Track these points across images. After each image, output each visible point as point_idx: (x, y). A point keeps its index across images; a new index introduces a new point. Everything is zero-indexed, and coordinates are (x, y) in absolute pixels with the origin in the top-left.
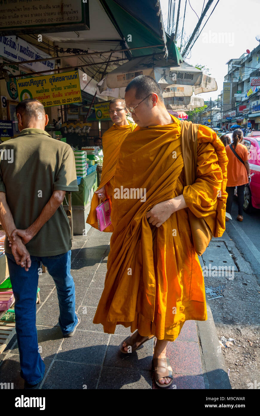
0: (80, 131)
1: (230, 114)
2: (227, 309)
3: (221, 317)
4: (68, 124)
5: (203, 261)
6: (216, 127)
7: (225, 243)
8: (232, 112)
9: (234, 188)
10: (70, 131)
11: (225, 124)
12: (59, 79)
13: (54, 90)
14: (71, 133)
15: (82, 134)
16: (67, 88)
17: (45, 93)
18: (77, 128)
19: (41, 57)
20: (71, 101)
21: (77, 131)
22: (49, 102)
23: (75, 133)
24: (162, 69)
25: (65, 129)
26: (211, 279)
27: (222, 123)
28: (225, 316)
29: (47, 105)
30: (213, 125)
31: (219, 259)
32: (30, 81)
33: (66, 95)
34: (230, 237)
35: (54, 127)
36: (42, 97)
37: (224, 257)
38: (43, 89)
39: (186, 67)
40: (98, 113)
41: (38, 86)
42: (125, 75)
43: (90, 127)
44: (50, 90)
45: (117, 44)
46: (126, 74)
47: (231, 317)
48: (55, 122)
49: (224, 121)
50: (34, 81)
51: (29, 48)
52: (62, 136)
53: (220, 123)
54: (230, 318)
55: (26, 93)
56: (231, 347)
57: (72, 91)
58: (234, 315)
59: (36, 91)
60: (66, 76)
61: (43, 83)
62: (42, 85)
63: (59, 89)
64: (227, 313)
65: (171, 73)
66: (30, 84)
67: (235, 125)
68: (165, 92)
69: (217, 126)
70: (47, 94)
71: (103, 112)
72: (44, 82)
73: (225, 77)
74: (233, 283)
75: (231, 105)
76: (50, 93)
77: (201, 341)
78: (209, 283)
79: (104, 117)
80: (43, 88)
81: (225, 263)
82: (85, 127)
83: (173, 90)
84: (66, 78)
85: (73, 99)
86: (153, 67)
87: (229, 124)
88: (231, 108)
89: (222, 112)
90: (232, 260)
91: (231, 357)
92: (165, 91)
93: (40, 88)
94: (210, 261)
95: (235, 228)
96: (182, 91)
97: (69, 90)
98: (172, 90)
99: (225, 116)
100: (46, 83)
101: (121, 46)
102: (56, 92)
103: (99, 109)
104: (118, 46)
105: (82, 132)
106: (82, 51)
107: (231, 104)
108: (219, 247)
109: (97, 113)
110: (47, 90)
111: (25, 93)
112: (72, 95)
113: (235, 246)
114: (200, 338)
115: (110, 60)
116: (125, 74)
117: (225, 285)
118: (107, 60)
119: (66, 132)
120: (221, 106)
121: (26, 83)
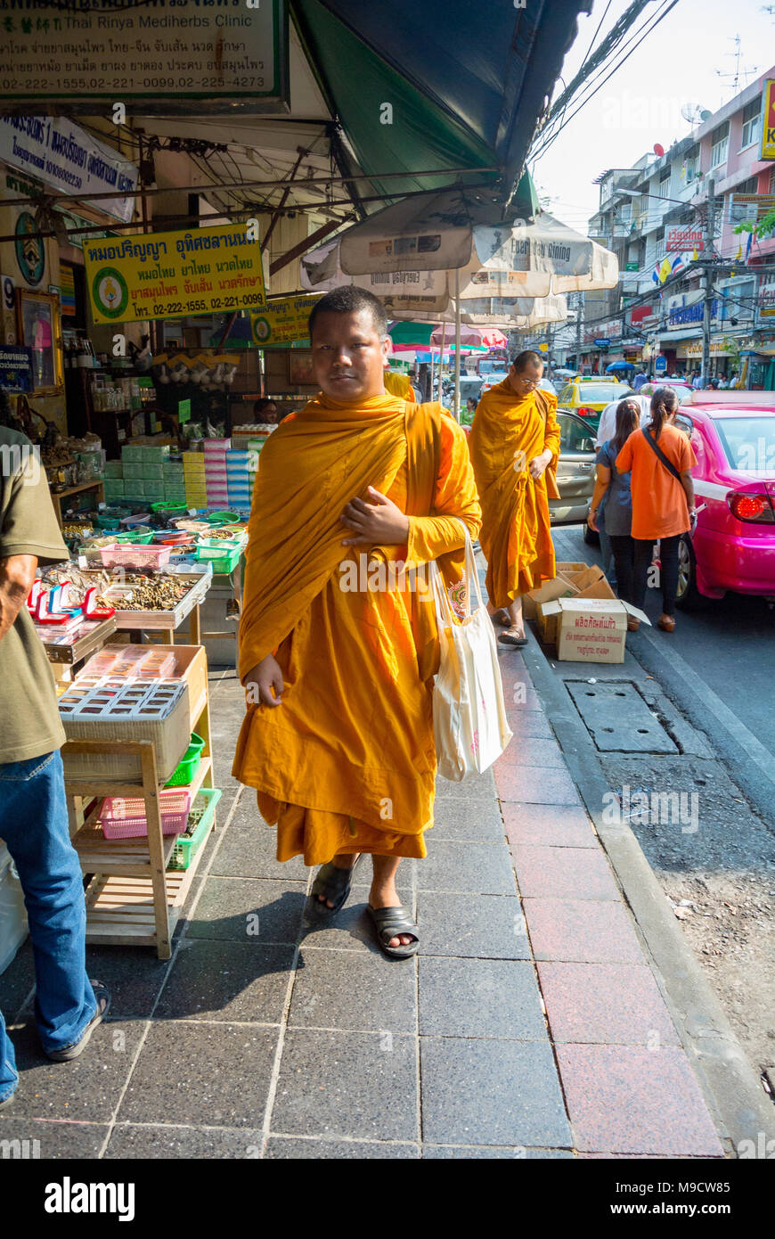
0: (207, 378)
1: (606, 329)
2: (666, 838)
3: (655, 857)
4: (169, 358)
5: (588, 730)
6: (563, 367)
7: (636, 687)
8: (611, 324)
9: (655, 542)
10: (177, 376)
11: (589, 358)
12: (203, 243)
13: (189, 271)
14: (180, 382)
15: (212, 388)
16: (225, 267)
17: (163, 280)
18: (199, 368)
19: (104, 163)
20: (235, 303)
21: (199, 377)
22: (174, 304)
23: (190, 381)
24: (493, 231)
25: (161, 372)
26: (616, 772)
27: (582, 354)
28: (663, 855)
29: (169, 312)
30: (554, 360)
31: (627, 725)
32: (123, 244)
33: (221, 288)
34: (647, 671)
35: (131, 366)
36: (155, 289)
37: (638, 720)
38: (157, 268)
39: (550, 226)
40: (258, 326)
41: (143, 260)
42: (393, 242)
43: (233, 366)
44: (178, 272)
45: (318, 133)
46: (396, 241)
47: (679, 856)
48: (135, 349)
49: (586, 349)
50: (133, 245)
51: (73, 138)
52: (154, 390)
53: (575, 357)
54: (675, 858)
55: (111, 278)
56: (689, 918)
57: (240, 276)
58: (686, 853)
59: (139, 273)
60: (225, 237)
61: (158, 252)
62: (156, 259)
63: (204, 269)
64: (666, 847)
65: (515, 243)
66: (121, 254)
67: (620, 364)
68: (475, 283)
69: (568, 364)
70: (168, 282)
71: (273, 325)
72: (161, 249)
73: (590, 221)
74: (670, 779)
75: (608, 305)
76: (178, 281)
77: (629, 899)
78: (612, 781)
79: (277, 339)
80: (158, 265)
81: (643, 734)
82: (220, 367)
83: (496, 279)
84: (222, 242)
85: (240, 299)
86: (468, 225)
87: (602, 359)
88: (607, 314)
89: (582, 323)
90: (660, 729)
91: (691, 938)
92: (474, 279)
93: (150, 265)
94: (605, 730)
95: (657, 647)
96: (520, 283)
97: (232, 275)
98: (492, 278)
99: (592, 336)
100: (166, 252)
101: (328, 139)
102: (195, 279)
103: (260, 315)
104: (319, 136)
105: (212, 381)
106: (212, 146)
107: (607, 300)
108: (623, 695)
109: (255, 327)
110: (169, 273)
111: (106, 279)
112: (239, 287)
113: (661, 693)
114: (624, 893)
115: (296, 178)
116: (393, 238)
117: (652, 786)
118: (287, 176)
119: (165, 379)
120: (578, 305)
121: (109, 249)
